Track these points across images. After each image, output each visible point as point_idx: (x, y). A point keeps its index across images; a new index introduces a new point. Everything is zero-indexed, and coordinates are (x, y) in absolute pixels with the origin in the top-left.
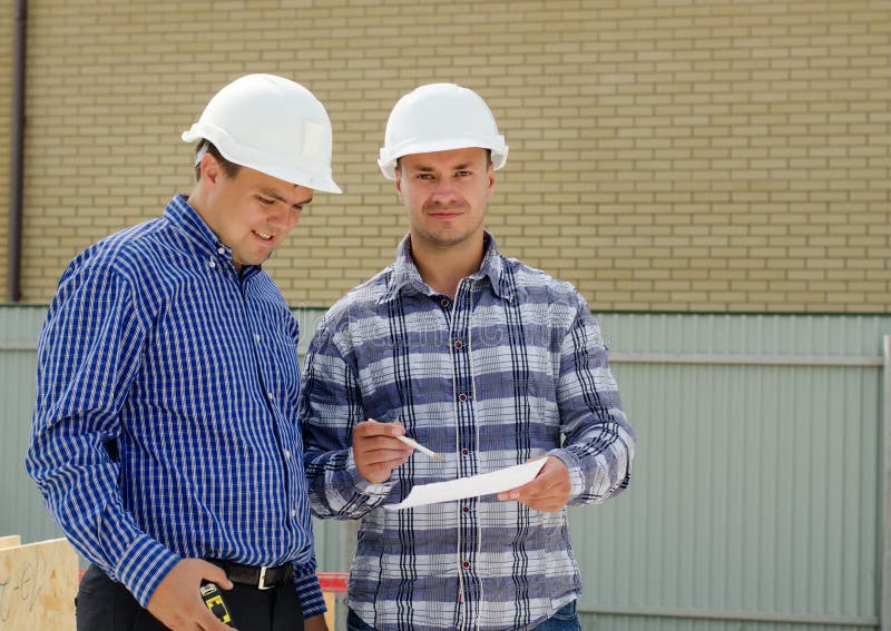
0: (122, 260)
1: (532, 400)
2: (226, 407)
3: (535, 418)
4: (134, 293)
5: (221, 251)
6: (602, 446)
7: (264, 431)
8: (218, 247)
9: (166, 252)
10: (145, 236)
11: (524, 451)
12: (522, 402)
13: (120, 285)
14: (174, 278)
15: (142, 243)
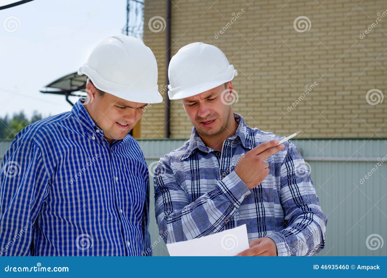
0: (38, 136)
1: (266, 204)
2: (92, 218)
3: (268, 214)
4: (43, 154)
5: (98, 131)
6: (302, 228)
7: (115, 231)
8: (96, 129)
9: (65, 131)
10: (55, 122)
11: (263, 233)
12: (260, 206)
13: (36, 150)
14: (67, 146)
15: (52, 126)
